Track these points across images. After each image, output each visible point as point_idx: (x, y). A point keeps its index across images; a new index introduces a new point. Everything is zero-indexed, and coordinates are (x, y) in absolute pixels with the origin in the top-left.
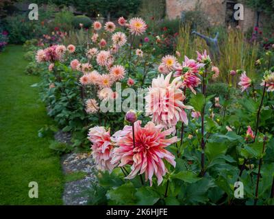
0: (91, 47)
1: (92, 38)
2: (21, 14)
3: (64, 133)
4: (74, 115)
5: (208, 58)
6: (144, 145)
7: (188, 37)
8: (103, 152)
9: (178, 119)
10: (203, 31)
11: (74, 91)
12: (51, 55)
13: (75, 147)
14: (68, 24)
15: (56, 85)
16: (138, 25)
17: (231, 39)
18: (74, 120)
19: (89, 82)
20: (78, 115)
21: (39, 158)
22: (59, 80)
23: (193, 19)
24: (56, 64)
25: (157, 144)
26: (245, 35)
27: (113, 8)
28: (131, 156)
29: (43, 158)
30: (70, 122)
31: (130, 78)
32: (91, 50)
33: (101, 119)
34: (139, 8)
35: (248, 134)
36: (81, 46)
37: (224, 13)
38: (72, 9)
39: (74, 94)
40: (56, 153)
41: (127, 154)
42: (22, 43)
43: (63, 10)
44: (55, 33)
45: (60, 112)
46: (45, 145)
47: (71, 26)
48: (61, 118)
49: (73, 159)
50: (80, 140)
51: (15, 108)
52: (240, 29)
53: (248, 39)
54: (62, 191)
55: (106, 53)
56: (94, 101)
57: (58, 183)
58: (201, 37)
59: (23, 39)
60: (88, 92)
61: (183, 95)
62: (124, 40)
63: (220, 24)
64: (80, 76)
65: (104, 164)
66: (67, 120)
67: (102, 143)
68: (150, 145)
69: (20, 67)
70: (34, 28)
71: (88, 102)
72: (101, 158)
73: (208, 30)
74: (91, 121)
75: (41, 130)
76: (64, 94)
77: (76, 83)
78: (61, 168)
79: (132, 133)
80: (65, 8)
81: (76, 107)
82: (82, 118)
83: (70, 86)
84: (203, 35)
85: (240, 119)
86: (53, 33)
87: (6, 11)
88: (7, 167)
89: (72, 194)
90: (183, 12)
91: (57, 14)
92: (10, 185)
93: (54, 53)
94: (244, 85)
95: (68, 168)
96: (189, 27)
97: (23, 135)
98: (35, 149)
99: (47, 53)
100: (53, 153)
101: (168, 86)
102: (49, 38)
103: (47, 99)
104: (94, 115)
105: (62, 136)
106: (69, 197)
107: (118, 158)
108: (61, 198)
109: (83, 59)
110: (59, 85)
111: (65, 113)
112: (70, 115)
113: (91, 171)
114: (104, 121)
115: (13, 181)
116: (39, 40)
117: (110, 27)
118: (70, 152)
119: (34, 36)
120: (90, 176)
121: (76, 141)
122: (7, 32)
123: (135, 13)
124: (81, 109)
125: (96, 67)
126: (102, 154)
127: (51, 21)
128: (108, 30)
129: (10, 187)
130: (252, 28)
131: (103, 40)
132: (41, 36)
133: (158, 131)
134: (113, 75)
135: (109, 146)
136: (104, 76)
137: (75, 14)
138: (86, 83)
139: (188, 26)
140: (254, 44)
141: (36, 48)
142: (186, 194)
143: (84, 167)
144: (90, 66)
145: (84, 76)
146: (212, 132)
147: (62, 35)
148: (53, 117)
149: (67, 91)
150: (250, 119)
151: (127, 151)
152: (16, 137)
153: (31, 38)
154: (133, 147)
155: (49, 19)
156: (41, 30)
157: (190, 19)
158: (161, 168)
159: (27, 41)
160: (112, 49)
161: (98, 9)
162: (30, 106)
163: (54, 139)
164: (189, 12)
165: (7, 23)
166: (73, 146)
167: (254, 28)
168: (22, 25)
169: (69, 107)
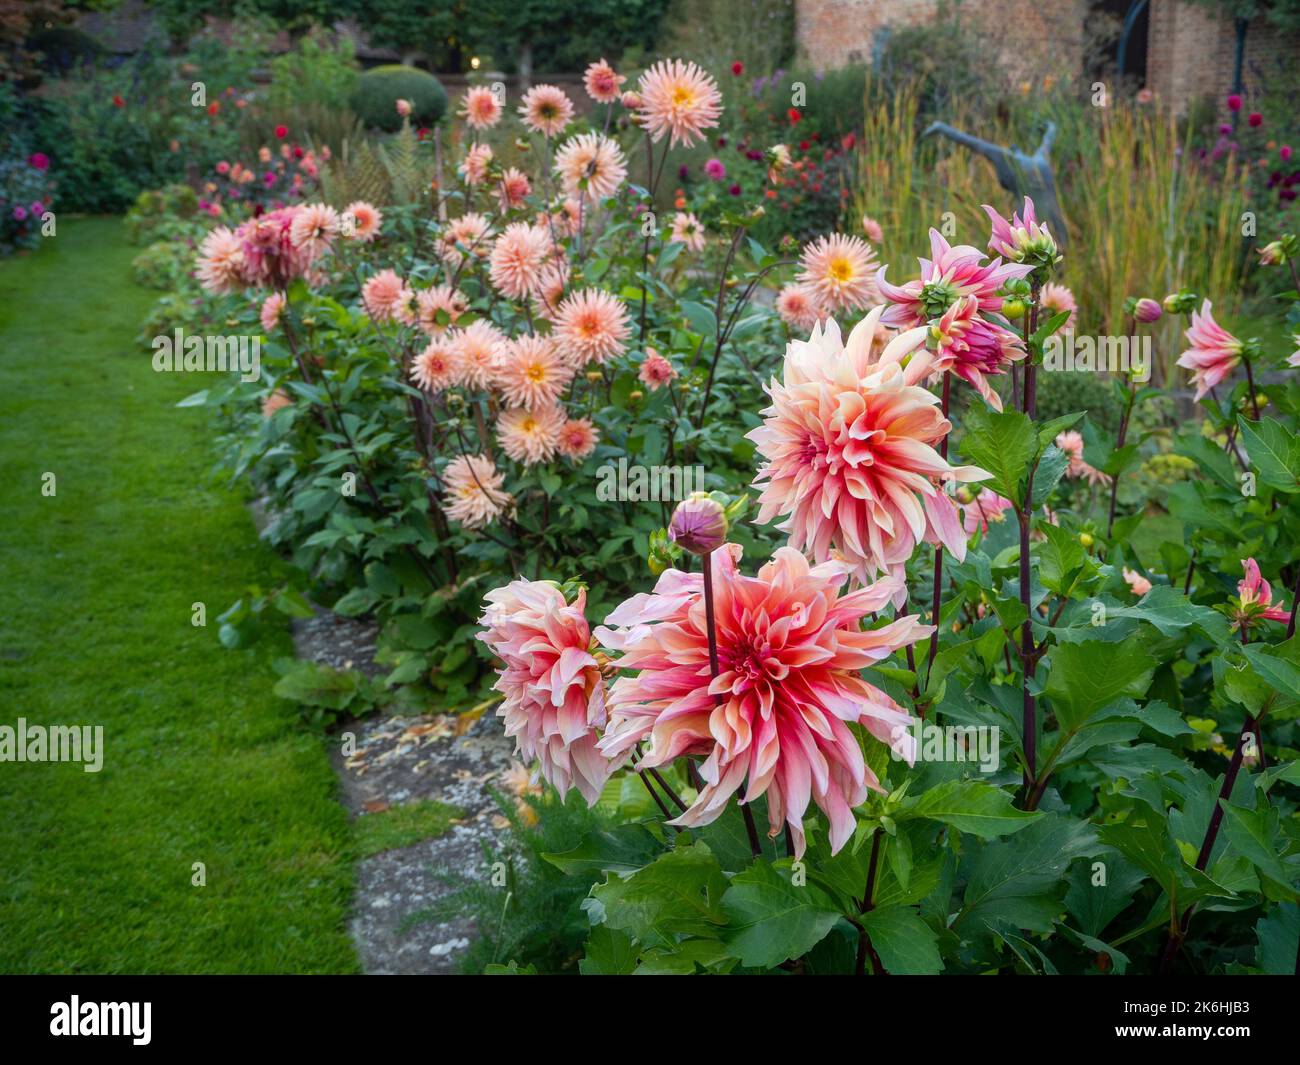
0: (458, 209)
1: (463, 169)
2: (111, 68)
3: (339, 621)
4: (390, 535)
5: (1044, 237)
6: (758, 664)
7: (906, 152)
8: (558, 700)
9: (919, 531)
10: (979, 121)
11: (385, 422)
12: (268, 253)
13: (397, 686)
14: (333, 106)
15: (294, 397)
16: (681, 96)
17: (1115, 156)
18: (388, 559)
19: (455, 376)
20: (409, 535)
21: (229, 743)
22: (311, 371)
23: (929, 64)
24: (295, 298)
25: (823, 655)
26: (1182, 134)
27: (547, 26)
28: (701, 714)
29: (249, 744)
30: (368, 569)
31: (651, 352)
32: (456, 227)
33: (520, 549)
34: (668, 23)
35: (1246, 598)
36: (405, 210)
37: (1077, 34)
38: (350, 39)
39: (385, 439)
40: (306, 721)
41: (677, 706)
42: (118, 206)
43: (309, 43)
44: (276, 152)
45: (320, 526)
46: (253, 681)
47: (347, 118)
48: (322, 551)
49: (390, 745)
50: (420, 653)
51: (103, 511)
52: (1159, 106)
53: (1199, 152)
54: (346, 895)
55: (532, 237)
56: (484, 466)
57: (324, 861)
58: (973, 148)
59: (123, 186)
60: (453, 422)
61: (940, 418)
62: (615, 172)
63: (1061, 84)
64: (410, 352)
65: (560, 758)
66: (356, 561)
67: (551, 658)
68: (788, 659)
69: (115, 318)
70: (175, 132)
71: (457, 470)
72: (549, 731)
73: (1003, 113)
74: (470, 563)
75: (234, 609)
76: (338, 439)
77: (392, 382)
78: (335, 791)
79: (700, 606)
80: (317, 30)
81: (394, 495)
82: (428, 549)
83: (365, 399)
84: (978, 141)
85: (1188, 529)
86: (265, 153)
87: (39, 56)
88: (81, 793)
89: (396, 910)
90: (882, 33)
91: (279, 60)
92: (99, 873)
93: (285, 243)
94: (1205, 367)
95: (368, 786)
96: (912, 106)
97: (148, 640)
98: (206, 703)
99: (249, 247)
100: (296, 719)
101: (863, 375)
102: (248, 175)
103: (253, 463)
104: (485, 534)
105: (329, 638)
106: (379, 922)
107: (633, 728)
108: (342, 928)
109: (420, 266)
110: (310, 393)
111: (346, 530)
112: (368, 537)
113: (477, 799)
114: (532, 558)
115: (114, 856)
116: (199, 190)
117: (547, 110)
118: (376, 714)
119: (173, 171)
120: (472, 824)
121: (400, 658)
122: (46, 156)
123: (650, 47)
124: (422, 504)
125: (483, 303)
126: (551, 708)
127: (250, 96)
128: (541, 124)
129: (98, 883)
130: (1210, 101)
131: (513, 175)
132: (207, 170)
133: (826, 591)
134: (567, 339)
135: (585, 671)
136: (530, 346)
137: (367, 62)
138: (441, 382)
139: (905, 100)
140: (1230, 174)
141: (185, 227)
142: (959, 894)
143: (442, 781)
144: (459, 298)
145: (431, 350)
146: (1073, 592)
147: (309, 162)
148: (286, 549)
149: (351, 421)
150: (1237, 532)
151: (681, 693)
152: (115, 650)
153: (162, 183)
154: (705, 671)
155: (244, 91)
156: (206, 140)
157: (913, 66)
158: (847, 770)
159: (144, 197)
160: (556, 218)
161: (474, 31)
162: (174, 500)
163: (294, 654)
164: (907, 35)
165: (48, 114)
166: (389, 682)
167: (1223, 101)
168: (118, 119)
169: (365, 498)
